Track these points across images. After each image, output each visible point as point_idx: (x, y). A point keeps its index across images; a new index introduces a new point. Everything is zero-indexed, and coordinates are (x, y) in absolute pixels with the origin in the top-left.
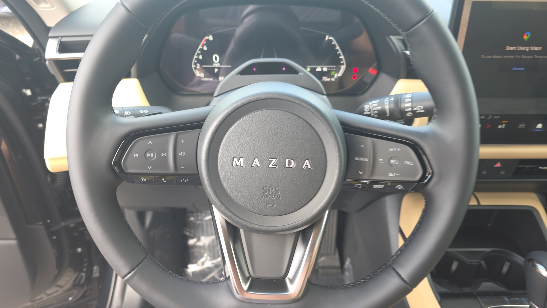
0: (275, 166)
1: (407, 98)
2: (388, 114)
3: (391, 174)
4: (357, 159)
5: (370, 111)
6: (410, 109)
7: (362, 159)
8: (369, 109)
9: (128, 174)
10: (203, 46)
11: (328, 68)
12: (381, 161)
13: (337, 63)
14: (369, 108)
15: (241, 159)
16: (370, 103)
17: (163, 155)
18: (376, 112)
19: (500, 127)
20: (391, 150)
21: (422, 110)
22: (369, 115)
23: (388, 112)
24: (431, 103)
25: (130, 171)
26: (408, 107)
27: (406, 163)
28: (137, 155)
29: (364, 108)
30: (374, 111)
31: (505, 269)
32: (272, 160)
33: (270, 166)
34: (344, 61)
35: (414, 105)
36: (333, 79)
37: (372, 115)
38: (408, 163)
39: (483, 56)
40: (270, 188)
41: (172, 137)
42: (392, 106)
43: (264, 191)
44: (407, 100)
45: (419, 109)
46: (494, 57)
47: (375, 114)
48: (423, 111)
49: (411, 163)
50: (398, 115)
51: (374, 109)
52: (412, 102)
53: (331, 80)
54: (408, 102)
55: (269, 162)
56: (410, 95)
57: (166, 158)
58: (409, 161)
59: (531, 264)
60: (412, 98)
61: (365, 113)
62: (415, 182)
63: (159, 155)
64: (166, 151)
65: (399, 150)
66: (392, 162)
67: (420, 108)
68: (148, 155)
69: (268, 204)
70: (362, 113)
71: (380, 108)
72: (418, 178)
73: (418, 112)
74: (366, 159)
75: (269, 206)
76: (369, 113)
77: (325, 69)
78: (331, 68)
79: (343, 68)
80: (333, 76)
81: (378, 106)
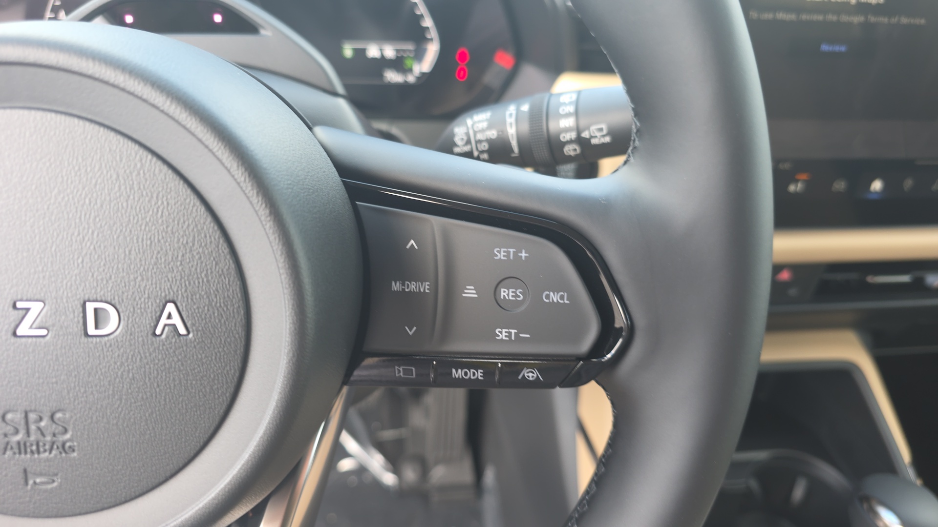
0: (43, 332)
1: (564, 104)
2: (516, 149)
3: (502, 334)
4: (396, 286)
5: (468, 142)
6: (573, 135)
7: (413, 286)
8: (465, 138)
11: (398, 51)
12: (470, 292)
13: (419, 37)
14: (468, 134)
16: (469, 122)
18: (485, 146)
19: (792, 188)
20: (500, 254)
21: (604, 136)
22: (469, 155)
23: (514, 144)
24: (625, 116)
26: (567, 130)
27: (548, 297)
29: (453, 135)
30: (478, 142)
31: (799, 492)
32: (28, 310)
33: (22, 330)
34: (433, 34)
35: (583, 123)
36: (411, 79)
37: (476, 154)
38: (555, 297)
40: (32, 416)
42: (525, 127)
43: (9, 429)
44: (563, 110)
45: (598, 134)
46: (780, 15)
47: (482, 152)
48: (607, 139)
49: (562, 298)
50: (542, 154)
51: (480, 137)
52: (577, 113)
53: (407, 80)
54: (568, 115)
55: (15, 315)
56: (574, 97)
58: (556, 290)
59: (865, 506)
60: (577, 103)
61: (456, 150)
62: (578, 358)
65: (524, 254)
66: (505, 293)
67: (601, 130)
69: (29, 475)
70: (448, 148)
71: (493, 134)
72: (585, 345)
73: (594, 141)
74: (426, 287)
75: (35, 483)
76: (467, 149)
77: (390, 52)
78: (404, 51)
79: (433, 50)
80: (410, 70)
81: (490, 127)
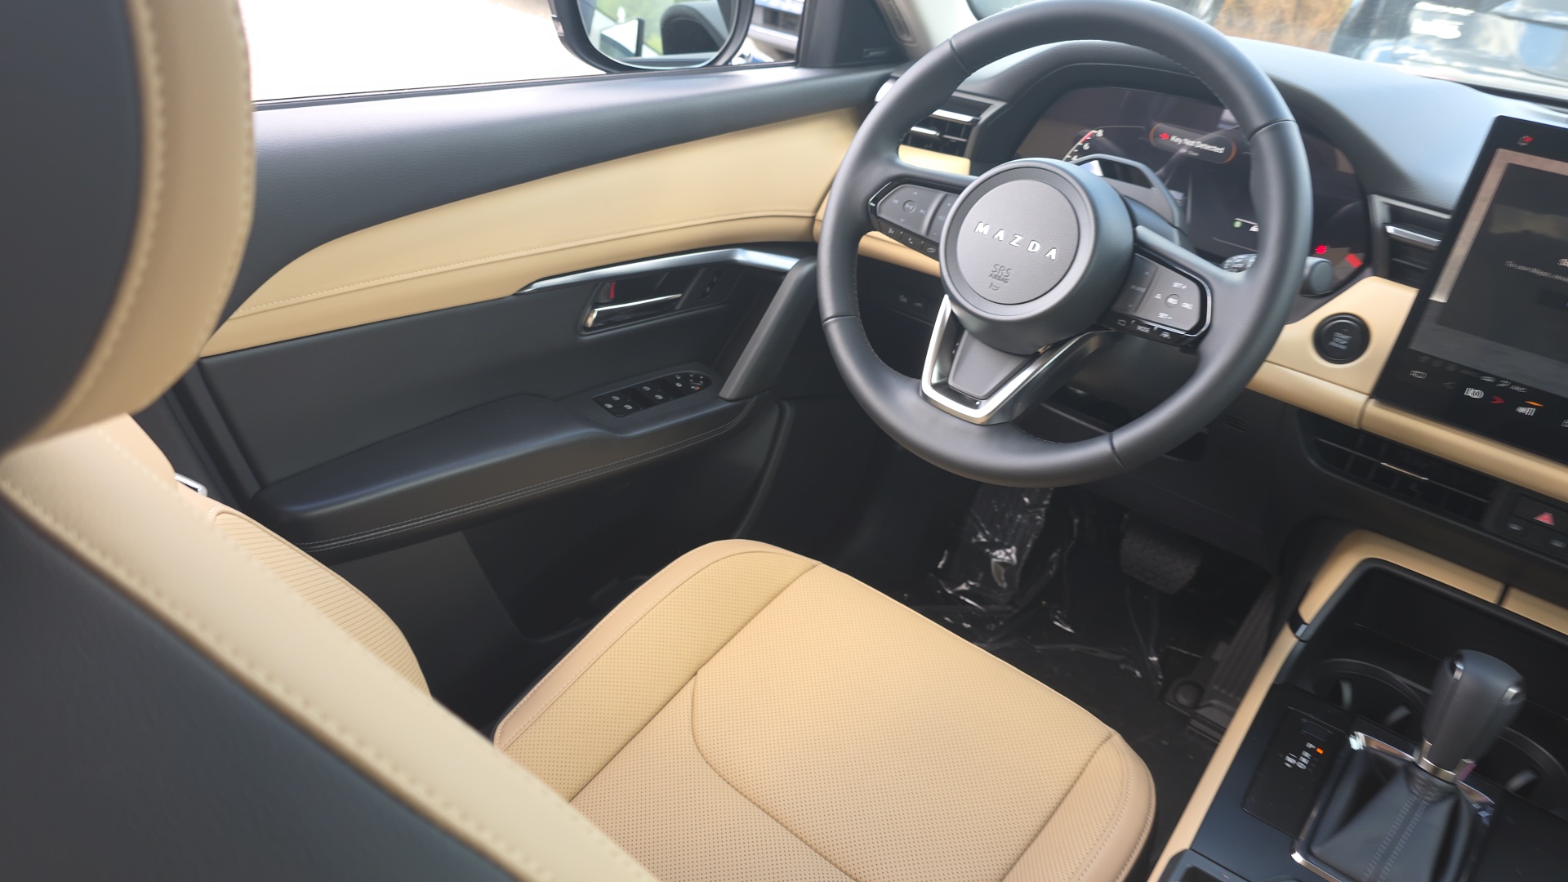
0: (1018, 245)
3: (1162, 315)
4: (1133, 287)
7: (1139, 289)
9: (879, 218)
10: (1084, 143)
12: (1158, 296)
15: (988, 227)
17: (922, 211)
19: (1522, 410)
20: (1176, 285)
25: (882, 215)
27: (1185, 305)
28: (896, 202)
32: (1017, 238)
33: (1013, 243)
38: (1187, 306)
39: (1511, 264)
40: (1002, 269)
41: (941, 195)
43: (995, 270)
46: (1535, 271)
49: (1190, 307)
55: (1013, 238)
57: (923, 216)
58: (1189, 304)
62: (1185, 332)
63: (918, 210)
64: (926, 209)
65: (1184, 287)
66: (1170, 300)
68: (907, 206)
72: (1189, 327)
74: (1143, 290)
